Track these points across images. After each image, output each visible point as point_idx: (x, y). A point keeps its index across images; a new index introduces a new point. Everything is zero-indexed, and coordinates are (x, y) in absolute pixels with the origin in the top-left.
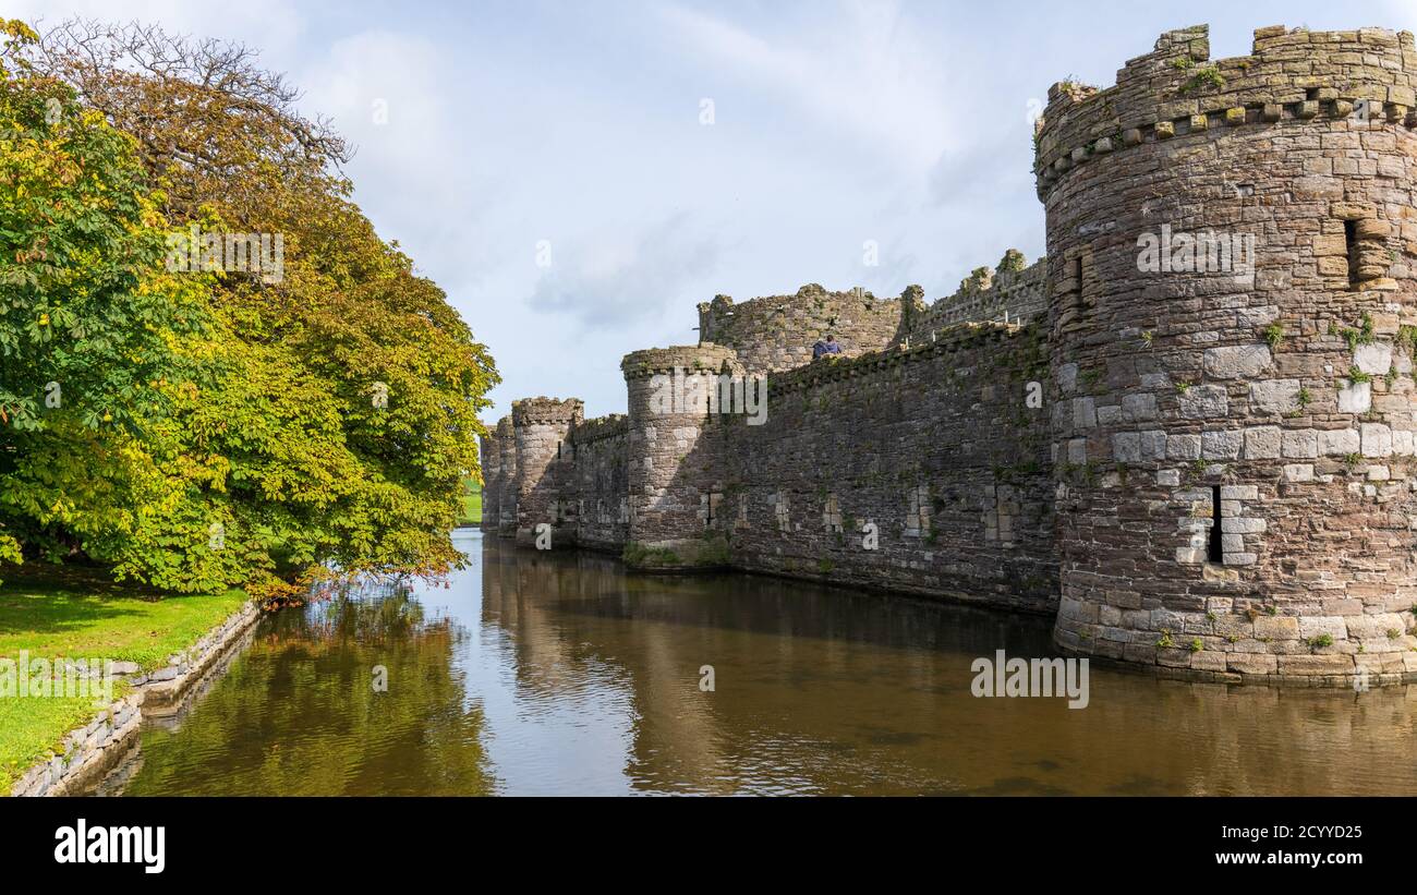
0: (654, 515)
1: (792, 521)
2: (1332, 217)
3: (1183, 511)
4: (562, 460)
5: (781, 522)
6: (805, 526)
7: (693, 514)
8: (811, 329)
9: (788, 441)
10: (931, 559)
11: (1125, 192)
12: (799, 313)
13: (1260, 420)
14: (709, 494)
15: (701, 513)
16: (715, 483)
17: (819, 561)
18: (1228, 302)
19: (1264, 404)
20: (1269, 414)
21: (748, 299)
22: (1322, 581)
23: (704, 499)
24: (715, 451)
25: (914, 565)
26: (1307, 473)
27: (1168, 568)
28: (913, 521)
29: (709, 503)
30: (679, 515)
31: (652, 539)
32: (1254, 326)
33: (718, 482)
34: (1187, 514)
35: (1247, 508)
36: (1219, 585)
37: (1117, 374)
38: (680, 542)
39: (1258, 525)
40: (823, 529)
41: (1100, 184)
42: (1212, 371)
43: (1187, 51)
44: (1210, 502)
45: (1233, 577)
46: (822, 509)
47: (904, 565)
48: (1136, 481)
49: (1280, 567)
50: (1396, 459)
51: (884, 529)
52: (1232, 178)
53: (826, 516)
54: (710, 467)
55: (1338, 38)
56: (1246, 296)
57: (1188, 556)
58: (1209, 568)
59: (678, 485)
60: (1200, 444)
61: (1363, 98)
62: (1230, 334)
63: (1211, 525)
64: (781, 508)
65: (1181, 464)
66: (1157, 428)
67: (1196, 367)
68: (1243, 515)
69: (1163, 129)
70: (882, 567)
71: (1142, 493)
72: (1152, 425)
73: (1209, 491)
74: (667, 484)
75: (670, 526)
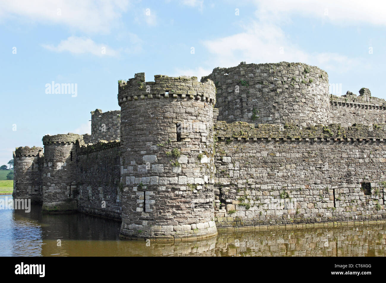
0: (50, 193)
1: (93, 196)
2: (173, 123)
3: (137, 198)
4: (34, 170)
5: (90, 196)
6: (95, 198)
7: (64, 193)
9: (92, 168)
11: (129, 113)
13: (154, 174)
14: (70, 186)
15: (67, 193)
16: (73, 182)
17: (98, 210)
18: (148, 144)
19: (155, 170)
20: (156, 173)
22: (167, 216)
23: (68, 187)
24: (73, 171)
25: (118, 211)
26: (164, 188)
27: (135, 213)
28: (118, 197)
29: (70, 189)
30: (58, 193)
31: (49, 202)
32: (154, 150)
34: (138, 199)
35: (151, 197)
36: (144, 217)
37: (127, 161)
38: (59, 203)
39: (153, 202)
40: (99, 199)
41: (125, 110)
42: (144, 161)
43: (140, 79)
44: (143, 195)
45: (148, 215)
46: (99, 192)
47: (116, 211)
48: (129, 189)
49: (158, 213)
50: (188, 185)
51: (112, 200)
52: (150, 112)
53: (100, 195)
54: (71, 176)
55: (173, 79)
56: (152, 142)
57: (139, 210)
58: (143, 213)
59: (59, 183)
60: (141, 180)
61: (180, 94)
62: (148, 152)
63: (144, 201)
64: (90, 191)
65: (137, 186)
66: (133, 176)
67: (141, 160)
68: (150, 199)
69: (135, 98)
70: (111, 212)
71: (130, 193)
72: (132, 175)
73: (143, 193)
74: (55, 182)
75: (56, 197)
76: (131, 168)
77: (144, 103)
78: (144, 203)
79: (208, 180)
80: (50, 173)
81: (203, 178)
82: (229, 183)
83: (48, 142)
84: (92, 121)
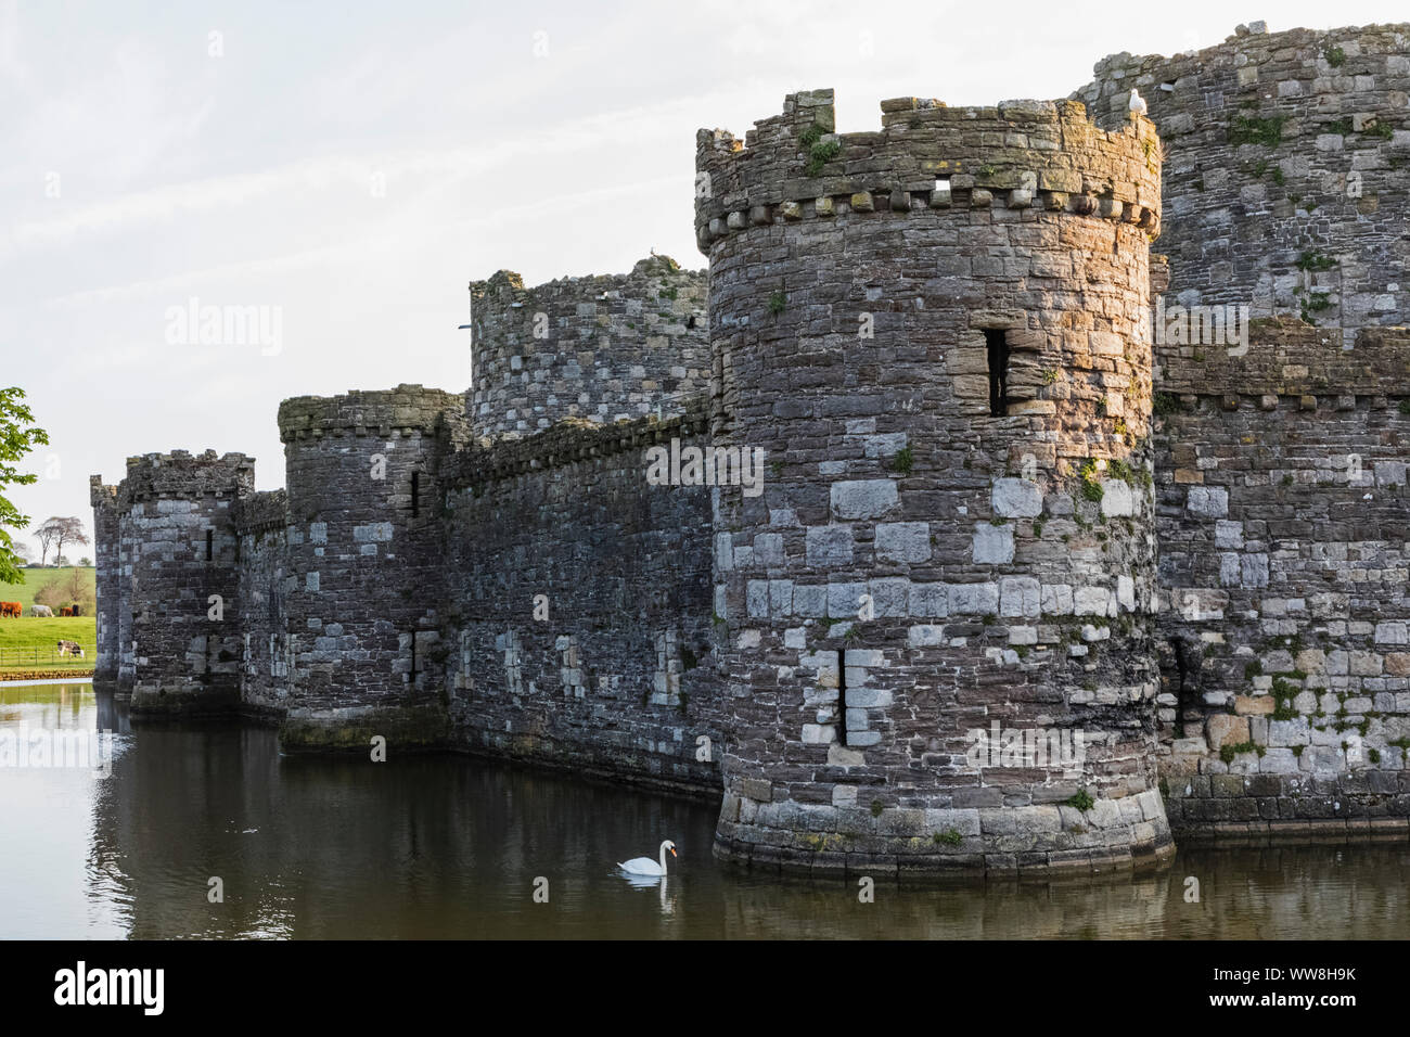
0: (322, 667)
1: (525, 676)
2: (971, 327)
3: (806, 679)
4: (215, 564)
5: (511, 680)
6: (540, 687)
7: (385, 665)
8: (655, 334)
9: (520, 550)
10: (681, 739)
11: (757, 281)
12: (635, 305)
13: (885, 569)
14: (413, 632)
15: (399, 664)
16: (423, 614)
17: (555, 741)
18: (855, 427)
19: (890, 551)
20: (895, 564)
21: (549, 281)
22: (951, 765)
23: (404, 640)
24: (424, 562)
25: (662, 747)
26: (935, 635)
27: (794, 751)
28: (660, 682)
29: (413, 647)
30: (361, 667)
31: (317, 707)
32: (881, 459)
33: (430, 612)
34: (812, 684)
35: (871, 677)
36: (842, 770)
37: (749, 508)
38: (363, 709)
39: (883, 698)
40: (560, 692)
41: (737, 268)
42: (837, 508)
43: (812, 119)
44: (834, 669)
45: (856, 760)
46: (560, 660)
47: (651, 747)
48: (765, 641)
49: (909, 749)
50: (1046, 618)
51: (631, 693)
52: (861, 276)
53: (564, 671)
54: (416, 587)
55: (974, 115)
56: (873, 420)
57: (814, 734)
58: (834, 748)
59: (360, 619)
60: (824, 597)
61: (1005, 186)
62: (857, 465)
63: (836, 697)
64: (511, 658)
65: (807, 622)
66: (785, 577)
67: (822, 504)
68: (867, 685)
69: (787, 211)
70: (628, 751)
71: (772, 656)
72: (779, 571)
73: (835, 655)
74: (342, 616)
75: (347, 684)
76: (770, 543)
77: (830, 235)
78: (841, 705)
79: (1136, 596)
80: (317, 574)
81: (1111, 586)
82: (1219, 614)
83: (308, 430)
84: (474, 327)
